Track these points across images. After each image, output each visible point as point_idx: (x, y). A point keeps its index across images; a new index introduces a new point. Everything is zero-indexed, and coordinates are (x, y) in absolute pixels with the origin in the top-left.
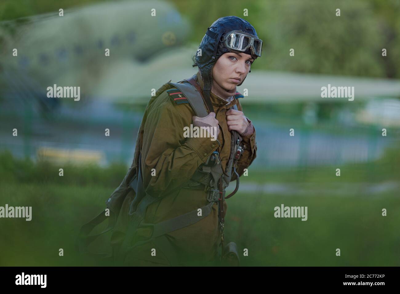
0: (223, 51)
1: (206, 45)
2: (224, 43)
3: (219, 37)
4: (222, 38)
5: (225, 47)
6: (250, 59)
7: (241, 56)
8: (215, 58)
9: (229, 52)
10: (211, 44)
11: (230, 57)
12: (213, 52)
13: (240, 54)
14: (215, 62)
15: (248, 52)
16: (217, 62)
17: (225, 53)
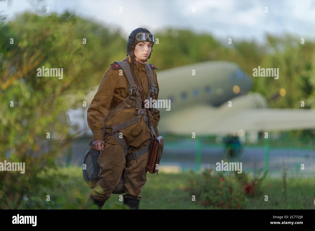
0: (136, 43)
1: (129, 43)
2: (136, 39)
3: (133, 37)
4: (135, 37)
5: (137, 41)
6: (149, 44)
7: (145, 43)
8: (134, 47)
9: (139, 42)
10: (131, 42)
11: (140, 45)
12: (132, 44)
13: (144, 42)
14: (134, 49)
15: (147, 40)
16: (135, 49)
17: (137, 43)
